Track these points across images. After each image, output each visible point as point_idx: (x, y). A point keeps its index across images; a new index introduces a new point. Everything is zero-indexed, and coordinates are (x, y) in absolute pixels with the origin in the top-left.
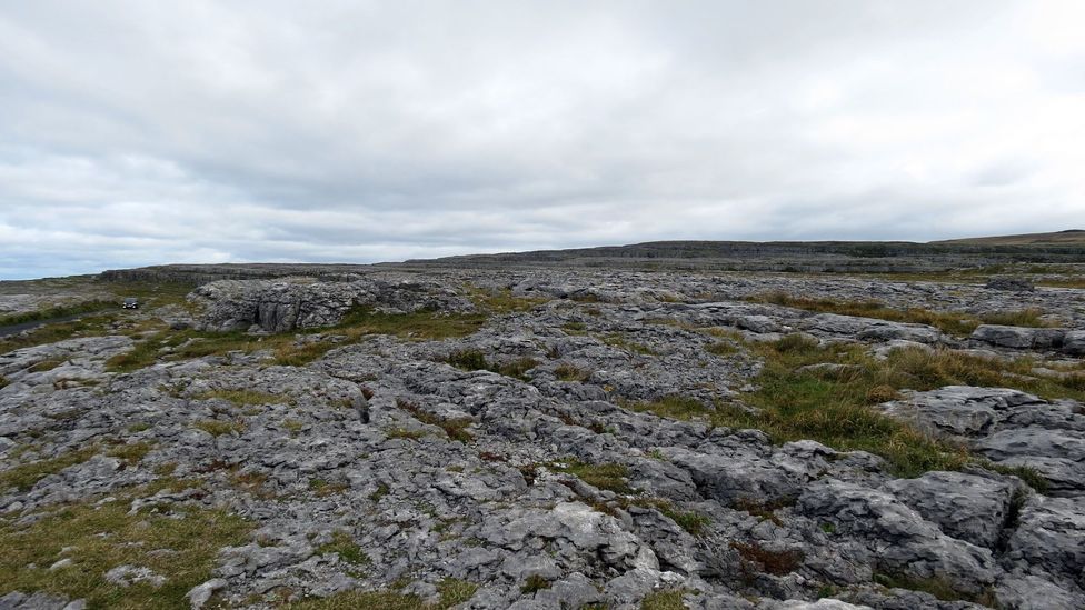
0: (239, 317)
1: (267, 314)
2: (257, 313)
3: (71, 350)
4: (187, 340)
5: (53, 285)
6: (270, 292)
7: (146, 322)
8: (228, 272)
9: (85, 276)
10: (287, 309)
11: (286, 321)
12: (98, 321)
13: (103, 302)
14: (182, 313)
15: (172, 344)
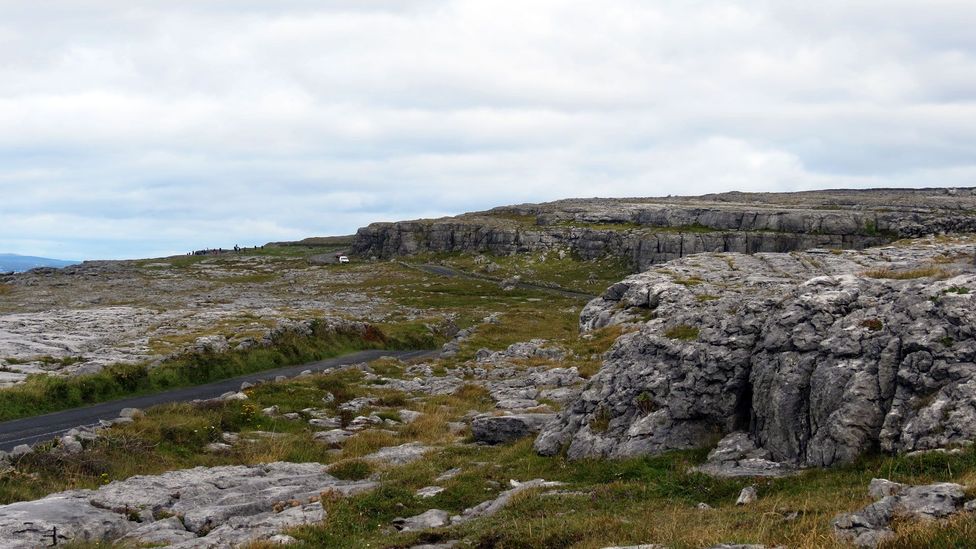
0: (680, 404)
1: (777, 395)
2: (745, 391)
3: (135, 518)
4: (504, 487)
5: (220, 272)
6: (791, 313)
7: (444, 401)
8: (740, 221)
9: (311, 244)
10: (848, 377)
11: (844, 424)
12: (299, 400)
13: (339, 331)
14: (556, 371)
15: (451, 502)
